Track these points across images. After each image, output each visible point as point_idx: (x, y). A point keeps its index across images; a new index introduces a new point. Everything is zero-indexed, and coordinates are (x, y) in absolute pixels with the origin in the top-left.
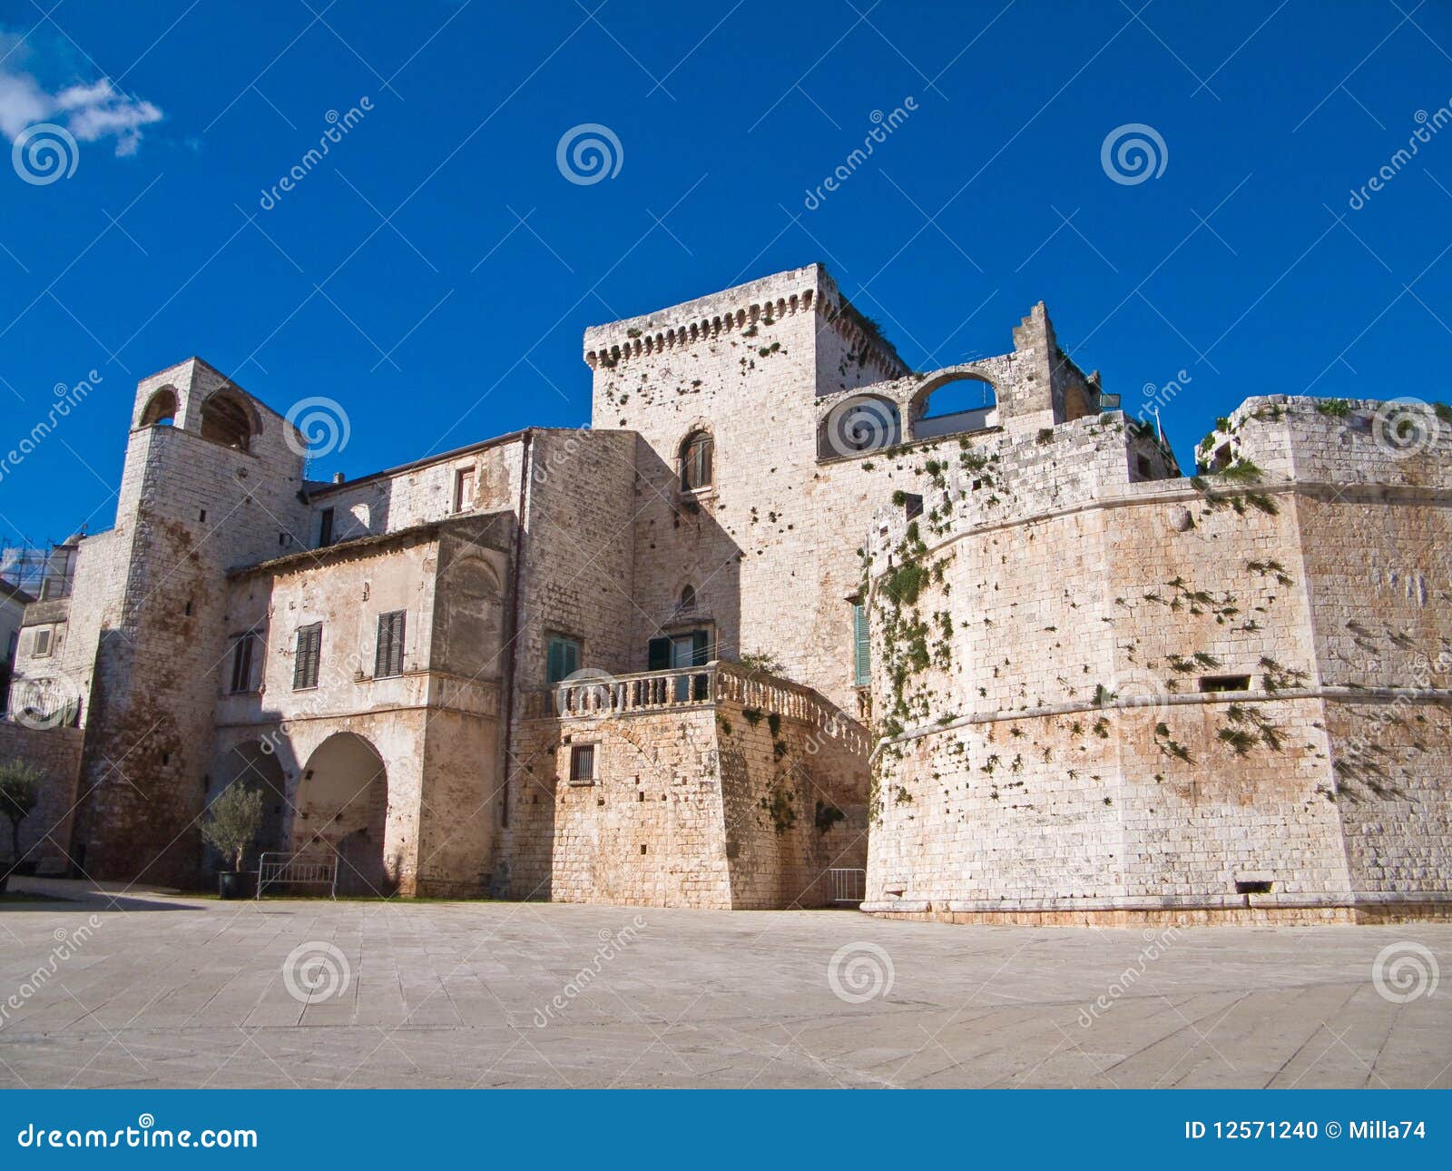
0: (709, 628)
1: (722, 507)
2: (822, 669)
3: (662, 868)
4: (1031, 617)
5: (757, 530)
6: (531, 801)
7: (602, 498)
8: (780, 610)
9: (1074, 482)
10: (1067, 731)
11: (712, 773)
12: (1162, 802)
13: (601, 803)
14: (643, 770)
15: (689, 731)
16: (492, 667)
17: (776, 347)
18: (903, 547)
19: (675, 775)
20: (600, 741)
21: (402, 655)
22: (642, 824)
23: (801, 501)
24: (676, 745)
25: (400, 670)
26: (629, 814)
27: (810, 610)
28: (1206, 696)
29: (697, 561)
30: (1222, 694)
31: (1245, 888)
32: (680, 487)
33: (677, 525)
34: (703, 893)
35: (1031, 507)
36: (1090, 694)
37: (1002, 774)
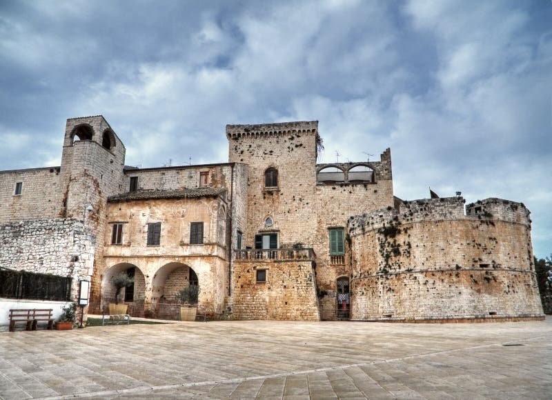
0: (278, 233)
1: (282, 194)
3: (293, 309)
4: (437, 246)
5: (295, 203)
6: (240, 287)
9: (451, 213)
10: (448, 275)
11: (311, 281)
12: (473, 294)
13: (269, 288)
14: (285, 279)
15: (302, 268)
17: (301, 145)
18: (391, 222)
19: (297, 281)
20: (268, 269)
21: (202, 237)
22: (285, 295)
23: (311, 196)
24: (297, 271)
25: (202, 243)
26: (280, 292)
27: (315, 230)
28: (481, 268)
29: (272, 210)
30: (485, 268)
31: (491, 314)
32: (265, 184)
33: (264, 198)
35: (438, 218)
36: (455, 266)
37: (430, 285)
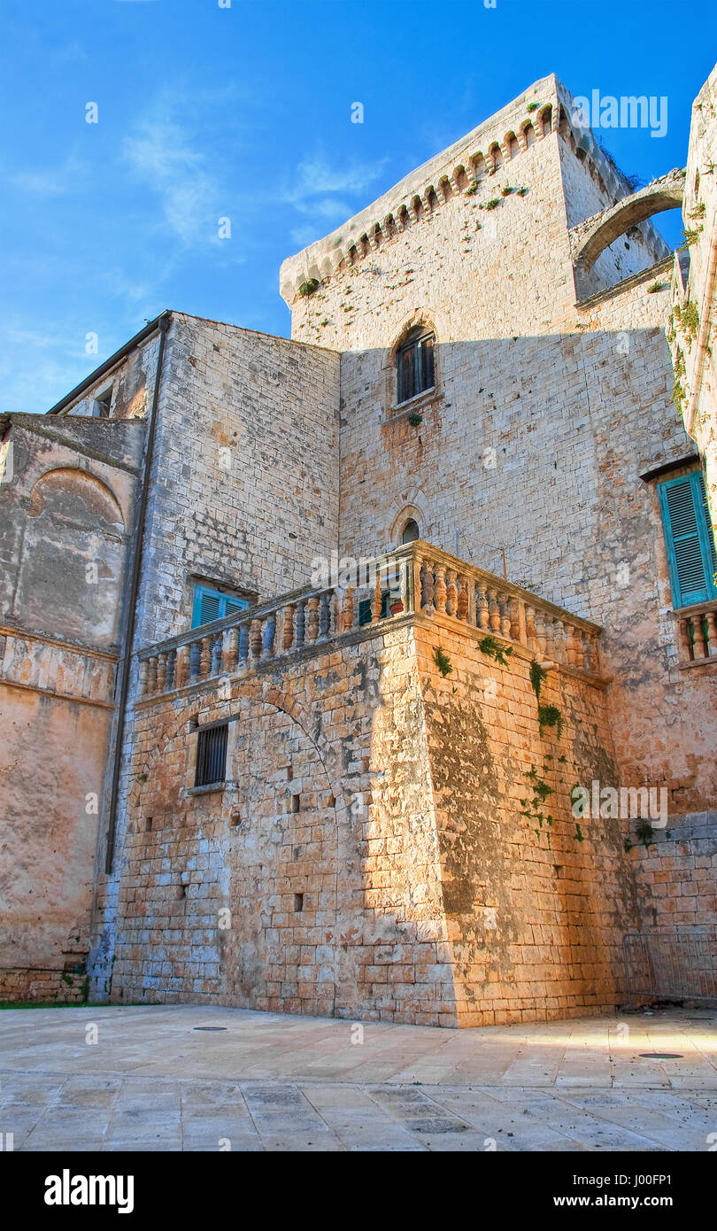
1: (450, 407)
2: (615, 595)
3: (329, 937)
6: (143, 828)
7: (288, 420)
8: (542, 522)
13: (237, 821)
14: (298, 756)
15: (373, 674)
16: (105, 630)
17: (507, 193)
19: (348, 757)
20: (237, 717)
22: (297, 852)
23: (560, 366)
24: (350, 702)
26: (277, 837)
27: (588, 510)
29: (419, 484)
32: (395, 397)
33: (392, 446)
34: (402, 990)
